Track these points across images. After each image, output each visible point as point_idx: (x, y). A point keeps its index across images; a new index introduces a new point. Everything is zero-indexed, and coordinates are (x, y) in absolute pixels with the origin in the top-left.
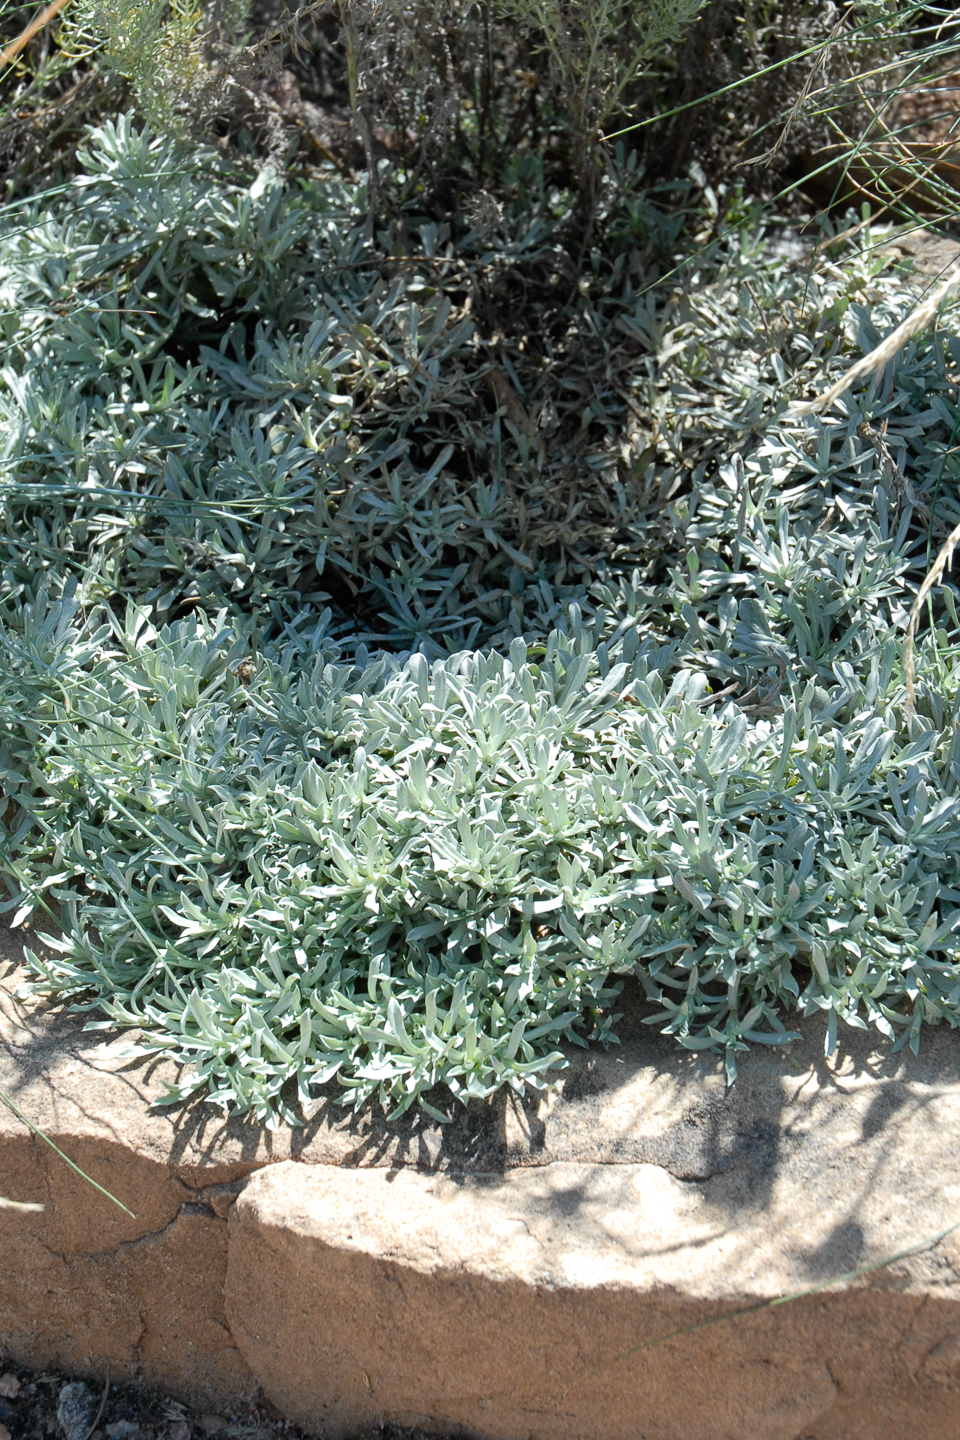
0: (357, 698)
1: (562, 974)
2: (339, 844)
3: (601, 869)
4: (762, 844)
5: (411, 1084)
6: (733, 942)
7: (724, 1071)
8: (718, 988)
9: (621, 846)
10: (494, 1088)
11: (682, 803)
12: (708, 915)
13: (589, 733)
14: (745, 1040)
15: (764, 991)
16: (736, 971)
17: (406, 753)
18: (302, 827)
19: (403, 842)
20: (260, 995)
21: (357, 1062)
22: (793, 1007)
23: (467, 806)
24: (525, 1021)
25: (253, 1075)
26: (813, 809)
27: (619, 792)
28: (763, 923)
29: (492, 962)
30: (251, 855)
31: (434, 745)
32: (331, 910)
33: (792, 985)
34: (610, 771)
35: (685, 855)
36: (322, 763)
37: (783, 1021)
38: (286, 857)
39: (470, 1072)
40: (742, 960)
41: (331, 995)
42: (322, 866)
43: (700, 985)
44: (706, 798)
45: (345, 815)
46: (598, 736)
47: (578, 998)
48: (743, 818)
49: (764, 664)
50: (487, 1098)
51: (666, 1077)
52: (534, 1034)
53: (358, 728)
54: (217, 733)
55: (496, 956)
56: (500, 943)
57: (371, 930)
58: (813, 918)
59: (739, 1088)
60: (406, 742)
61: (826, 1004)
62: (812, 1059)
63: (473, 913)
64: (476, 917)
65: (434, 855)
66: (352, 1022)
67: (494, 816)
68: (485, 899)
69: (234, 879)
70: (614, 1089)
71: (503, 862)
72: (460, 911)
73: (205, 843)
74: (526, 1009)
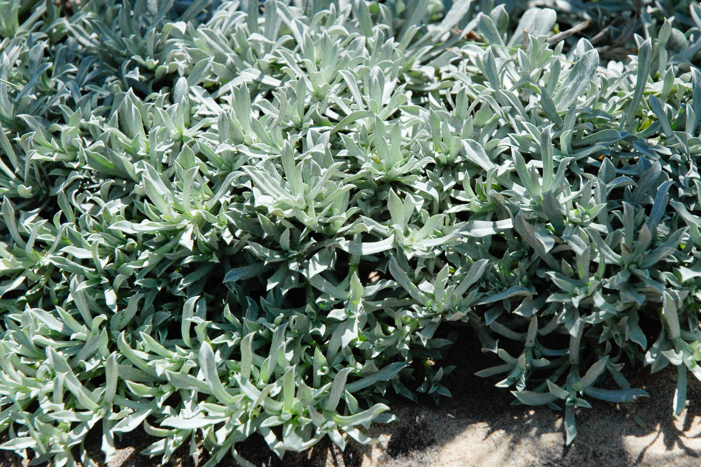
0: (181, 26)
1: (392, 322)
2: (154, 177)
3: (436, 208)
4: (612, 185)
5: (222, 435)
6: (577, 290)
7: (562, 430)
8: (560, 339)
9: (459, 187)
10: (313, 441)
11: (524, 143)
12: (549, 261)
13: (428, 71)
14: (586, 397)
15: (608, 344)
16: (579, 320)
17: (230, 86)
18: (116, 160)
19: (223, 177)
20: (67, 338)
21: (167, 409)
22: (640, 361)
23: (293, 139)
24: (350, 369)
25: (56, 424)
26: (668, 152)
27: (458, 130)
28: (611, 269)
29: (316, 307)
30: (61, 189)
31: (261, 77)
32: (144, 248)
33: (639, 337)
34: (450, 108)
35: (527, 196)
36: (142, 95)
37: (628, 378)
38: (99, 193)
39: (287, 423)
40: (587, 309)
41: (140, 339)
42: (137, 201)
43: (539, 337)
44: (551, 135)
45: (163, 147)
46: (438, 74)
47: (406, 347)
48: (591, 160)
49: (617, 8)
50: (305, 453)
51: (499, 434)
52: (358, 386)
53: (181, 58)
54: (32, 62)
55: (319, 300)
56: (323, 286)
57: (187, 271)
58: (663, 266)
59: (579, 447)
60: (232, 73)
61: (676, 359)
62: (659, 419)
63: (296, 253)
64: (299, 259)
65: (254, 189)
66: (161, 368)
67: (321, 148)
68: (307, 239)
69: (42, 215)
70: (442, 445)
71: (329, 198)
72: (282, 252)
73: (13, 176)
74: (351, 359)
